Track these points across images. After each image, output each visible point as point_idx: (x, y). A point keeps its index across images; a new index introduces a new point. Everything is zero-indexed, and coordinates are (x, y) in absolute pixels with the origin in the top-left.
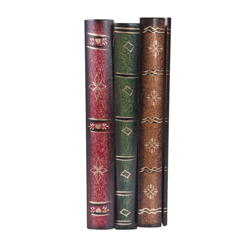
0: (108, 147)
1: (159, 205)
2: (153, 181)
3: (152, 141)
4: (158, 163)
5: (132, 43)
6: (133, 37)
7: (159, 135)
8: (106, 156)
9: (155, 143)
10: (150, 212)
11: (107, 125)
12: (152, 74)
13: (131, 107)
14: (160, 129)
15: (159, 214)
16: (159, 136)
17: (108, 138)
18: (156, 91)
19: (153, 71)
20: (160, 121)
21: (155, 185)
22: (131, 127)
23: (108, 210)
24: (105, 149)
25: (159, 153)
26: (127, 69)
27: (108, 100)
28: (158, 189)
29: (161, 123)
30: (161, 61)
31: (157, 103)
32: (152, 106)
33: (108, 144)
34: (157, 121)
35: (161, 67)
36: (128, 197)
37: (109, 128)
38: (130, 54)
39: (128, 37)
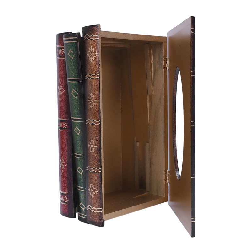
0: (67, 143)
1: (99, 205)
2: (93, 180)
3: (92, 142)
4: (97, 164)
5: (73, 51)
6: (73, 46)
7: (96, 136)
8: (66, 152)
9: (94, 144)
10: (92, 210)
11: (66, 125)
12: (90, 78)
13: (78, 109)
14: (97, 131)
15: (99, 214)
16: (97, 138)
17: (67, 135)
18: (93, 94)
19: (90, 75)
20: (97, 123)
21: (95, 185)
22: (80, 127)
23: (68, 200)
24: (65, 145)
25: (97, 154)
26: (72, 74)
27: (66, 102)
28: (97, 189)
29: (98, 125)
30: (97, 65)
31: (94, 106)
32: (91, 108)
33: (67, 142)
34: (95, 123)
35: (97, 71)
36: (83, 192)
37: (67, 127)
38: (73, 60)
39: (70, 46)
